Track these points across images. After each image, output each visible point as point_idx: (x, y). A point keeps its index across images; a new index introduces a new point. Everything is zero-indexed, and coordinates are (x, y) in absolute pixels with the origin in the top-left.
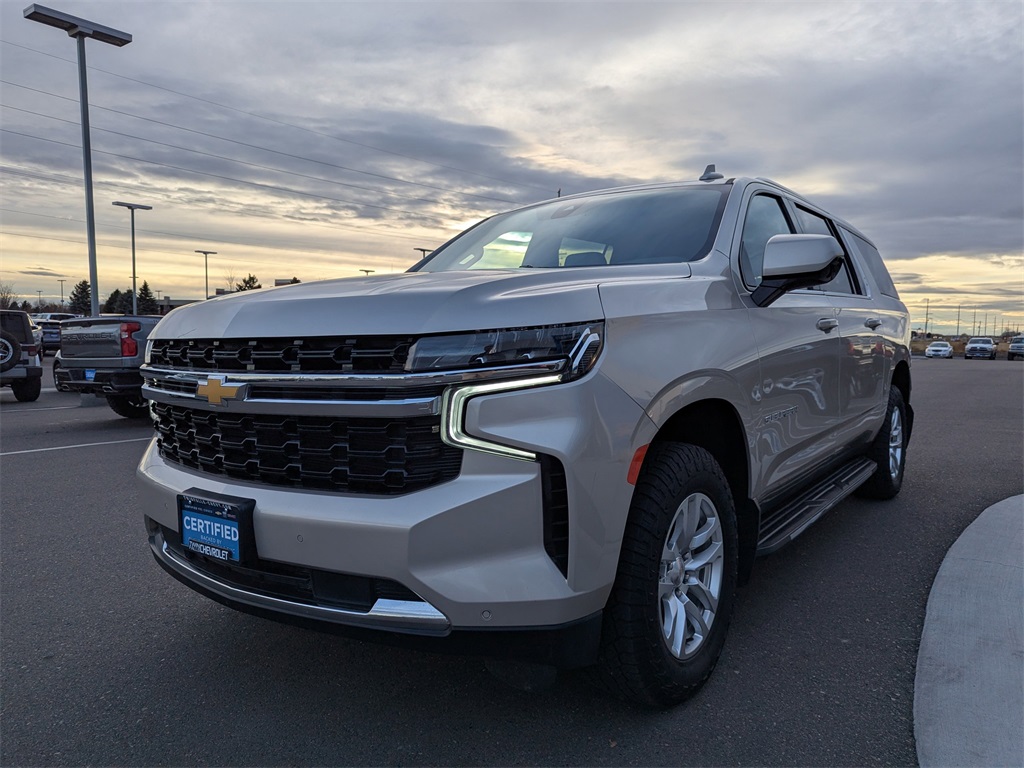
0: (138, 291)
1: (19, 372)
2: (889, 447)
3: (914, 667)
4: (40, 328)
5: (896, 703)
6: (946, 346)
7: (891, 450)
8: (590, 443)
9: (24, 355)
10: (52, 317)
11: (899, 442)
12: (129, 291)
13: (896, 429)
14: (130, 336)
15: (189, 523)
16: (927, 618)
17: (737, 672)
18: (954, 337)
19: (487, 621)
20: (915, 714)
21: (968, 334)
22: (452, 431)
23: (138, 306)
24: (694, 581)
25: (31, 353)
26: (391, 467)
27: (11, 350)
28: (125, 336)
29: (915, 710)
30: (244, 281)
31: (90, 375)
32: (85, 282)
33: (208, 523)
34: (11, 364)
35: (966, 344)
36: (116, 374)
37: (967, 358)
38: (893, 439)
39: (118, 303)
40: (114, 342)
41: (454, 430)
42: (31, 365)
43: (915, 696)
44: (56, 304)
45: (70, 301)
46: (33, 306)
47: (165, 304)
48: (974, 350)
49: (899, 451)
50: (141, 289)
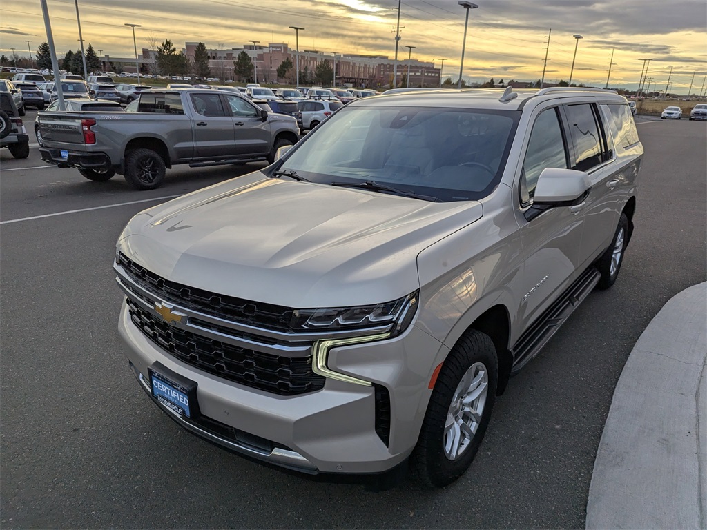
0: (86, 52)
1: (12, 138)
2: (612, 253)
3: (596, 451)
4: (19, 90)
5: (580, 481)
6: (677, 110)
7: (614, 256)
8: (405, 377)
9: (14, 126)
10: (27, 78)
11: (620, 249)
12: (79, 52)
13: (620, 241)
14: (89, 129)
15: (157, 385)
16: (611, 406)
17: (489, 453)
18: (686, 97)
19: (340, 470)
20: (590, 491)
21: (697, 94)
22: (319, 366)
23: (87, 64)
24: (467, 409)
25: (19, 124)
26: (281, 379)
27: (4, 123)
28: (86, 129)
29: (590, 489)
30: (163, 45)
31: (65, 154)
32: (45, 44)
33: (169, 389)
34: (6, 133)
35: (692, 109)
36: (83, 157)
37: (691, 119)
38: (617, 248)
39: (72, 62)
40: (78, 133)
41: (321, 364)
42: (19, 132)
43: (593, 477)
44: (26, 58)
45: (36, 59)
46: (10, 60)
47: (106, 61)
48: (697, 113)
49: (619, 255)
50: (87, 50)
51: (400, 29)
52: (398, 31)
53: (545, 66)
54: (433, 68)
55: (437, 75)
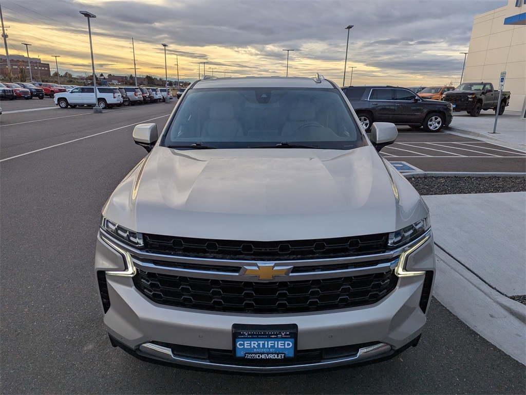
15: (243, 344)
33: (262, 343)
51: (5, 29)
52: (3, 30)
53: (135, 65)
54: (40, 63)
55: (46, 69)
